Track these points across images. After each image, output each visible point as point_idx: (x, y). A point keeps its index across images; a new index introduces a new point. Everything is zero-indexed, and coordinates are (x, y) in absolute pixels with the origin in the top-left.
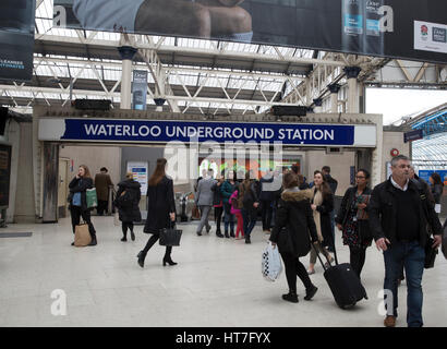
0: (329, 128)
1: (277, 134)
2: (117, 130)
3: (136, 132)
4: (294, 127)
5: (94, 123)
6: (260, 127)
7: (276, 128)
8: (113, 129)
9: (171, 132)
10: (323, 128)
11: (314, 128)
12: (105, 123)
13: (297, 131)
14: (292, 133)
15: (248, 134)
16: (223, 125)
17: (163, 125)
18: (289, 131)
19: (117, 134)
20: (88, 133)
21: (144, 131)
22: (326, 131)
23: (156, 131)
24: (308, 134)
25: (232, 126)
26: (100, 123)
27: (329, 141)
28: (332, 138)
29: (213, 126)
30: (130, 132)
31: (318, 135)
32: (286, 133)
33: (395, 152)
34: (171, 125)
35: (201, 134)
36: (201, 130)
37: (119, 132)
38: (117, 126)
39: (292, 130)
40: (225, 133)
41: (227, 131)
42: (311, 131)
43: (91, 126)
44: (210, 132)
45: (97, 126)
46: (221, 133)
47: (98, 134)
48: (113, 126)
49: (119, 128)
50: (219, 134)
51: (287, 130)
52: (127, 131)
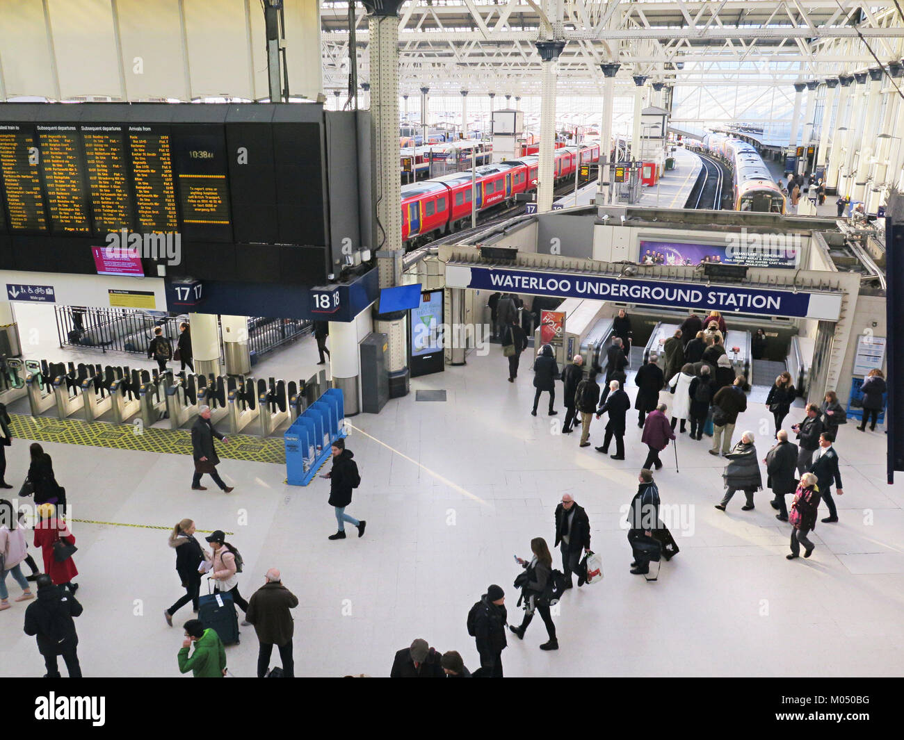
0: (775, 295)
1: (706, 298)
2: (523, 282)
3: (544, 285)
4: (729, 291)
5: (501, 273)
6: (685, 288)
7: (705, 291)
8: (520, 281)
9: (581, 288)
10: (766, 294)
11: (754, 293)
12: (512, 274)
13: (732, 296)
14: (725, 298)
15: (671, 295)
16: (642, 284)
17: (572, 279)
18: (722, 295)
19: (523, 286)
20: (494, 283)
21: (552, 285)
22: (770, 299)
23: (565, 286)
24: (746, 300)
25: (652, 285)
26: (506, 273)
27: (772, 310)
28: (777, 306)
29: (630, 284)
30: (538, 284)
31: (760, 301)
32: (718, 298)
34: (582, 280)
35: (615, 292)
36: (615, 287)
37: (525, 284)
38: (524, 278)
39: (726, 294)
40: (643, 292)
41: (646, 290)
42: (750, 296)
43: (497, 276)
44: (625, 291)
45: (503, 276)
46: (638, 292)
47: (505, 285)
48: (520, 277)
49: (525, 280)
50: (636, 294)
51: (718, 294)
52: (535, 284)
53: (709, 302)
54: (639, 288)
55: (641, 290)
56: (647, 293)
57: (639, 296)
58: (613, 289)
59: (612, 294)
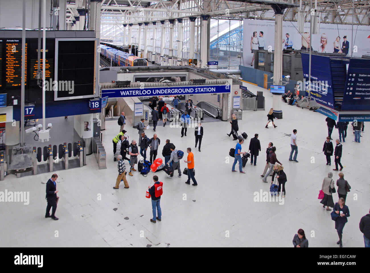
0: (214, 87)
1: (195, 90)
2: (133, 93)
3: (141, 93)
4: (201, 87)
5: (124, 90)
6: (188, 88)
7: (194, 88)
8: (132, 92)
9: (155, 92)
10: (211, 87)
11: (208, 87)
12: (129, 90)
13: (202, 89)
14: (200, 90)
15: (184, 91)
16: (175, 88)
17: (151, 90)
18: (199, 89)
19: (133, 94)
20: (122, 95)
21: (144, 92)
22: (213, 88)
23: (149, 92)
24: (206, 89)
25: (178, 88)
26: (127, 90)
27: (213, 92)
28: (215, 91)
29: (171, 89)
30: (139, 93)
31: (210, 90)
32: (198, 90)
33: (236, 93)
34: (155, 89)
35: (166, 92)
36: (166, 90)
37: (134, 93)
38: (133, 91)
39: (200, 88)
40: (176, 91)
41: (176, 90)
42: (207, 88)
43: (123, 92)
44: (170, 91)
45: (126, 91)
46: (174, 91)
47: (126, 95)
48: (132, 91)
49: (134, 92)
50: (173, 92)
51: (198, 89)
52: (138, 93)
53: (196, 91)
54: (174, 90)
55: (175, 90)
56: (177, 91)
57: (174, 92)
58: (166, 91)
59: (166, 93)
